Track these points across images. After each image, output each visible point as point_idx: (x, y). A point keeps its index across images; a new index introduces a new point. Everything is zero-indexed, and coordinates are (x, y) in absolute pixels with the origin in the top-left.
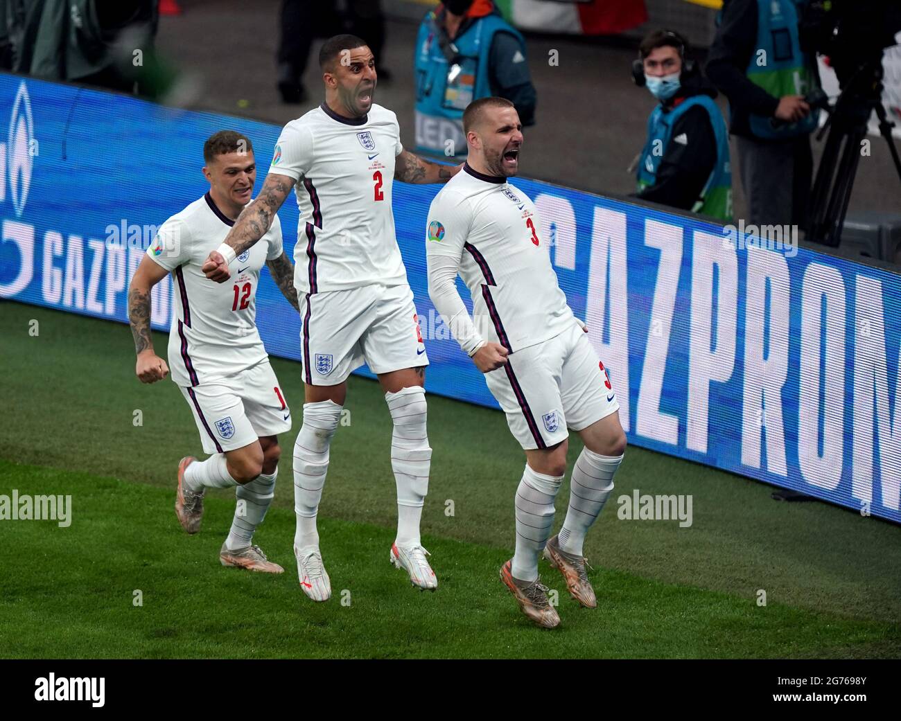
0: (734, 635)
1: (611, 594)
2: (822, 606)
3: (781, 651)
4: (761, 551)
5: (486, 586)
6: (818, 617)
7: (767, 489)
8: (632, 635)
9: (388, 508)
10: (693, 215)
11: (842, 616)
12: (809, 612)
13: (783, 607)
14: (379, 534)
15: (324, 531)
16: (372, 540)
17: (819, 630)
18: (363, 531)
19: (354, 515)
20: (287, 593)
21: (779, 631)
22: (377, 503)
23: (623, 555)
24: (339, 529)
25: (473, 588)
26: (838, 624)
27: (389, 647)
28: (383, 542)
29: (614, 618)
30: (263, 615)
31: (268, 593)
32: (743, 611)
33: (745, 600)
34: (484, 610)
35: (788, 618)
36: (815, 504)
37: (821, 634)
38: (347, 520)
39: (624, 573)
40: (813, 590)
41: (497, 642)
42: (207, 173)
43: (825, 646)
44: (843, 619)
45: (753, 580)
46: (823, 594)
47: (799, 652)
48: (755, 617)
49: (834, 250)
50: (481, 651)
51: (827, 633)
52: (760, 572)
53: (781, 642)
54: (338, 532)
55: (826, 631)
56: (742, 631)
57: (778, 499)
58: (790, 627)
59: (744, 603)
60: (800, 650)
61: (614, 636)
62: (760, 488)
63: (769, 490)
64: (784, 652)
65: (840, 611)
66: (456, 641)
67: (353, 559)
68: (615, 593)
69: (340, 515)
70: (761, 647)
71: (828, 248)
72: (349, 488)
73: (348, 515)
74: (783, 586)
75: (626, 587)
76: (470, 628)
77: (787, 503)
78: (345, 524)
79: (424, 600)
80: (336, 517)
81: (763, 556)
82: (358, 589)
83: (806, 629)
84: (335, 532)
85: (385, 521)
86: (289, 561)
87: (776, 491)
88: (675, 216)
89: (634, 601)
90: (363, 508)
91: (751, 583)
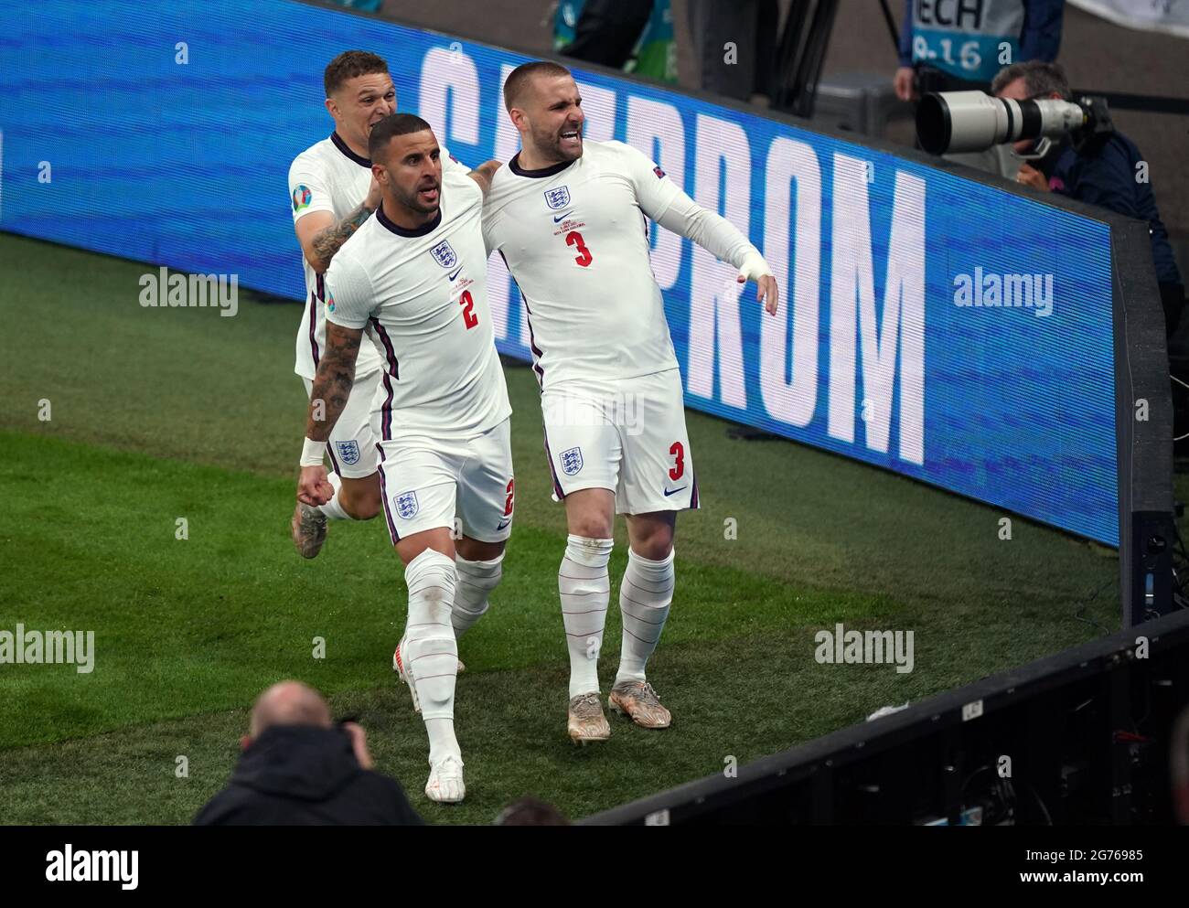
0: (679, 610)
1: (522, 556)
2: (790, 573)
3: (739, 630)
4: (713, 503)
5: (363, 546)
6: (785, 588)
7: (720, 424)
8: (549, 609)
9: (238, 447)
10: (626, 76)
11: (814, 586)
12: (774, 581)
13: (740, 575)
14: (227, 479)
15: (157, 475)
16: (218, 487)
17: (786, 604)
18: (206, 475)
19: (195, 454)
20: (110, 553)
21: (735, 604)
22: (225, 440)
23: (538, 507)
24: (176, 473)
25: (346, 548)
26: (810, 597)
27: (240, 623)
28: (233, 488)
29: (527, 589)
30: (78, 582)
31: (84, 554)
32: (690, 579)
33: (692, 566)
34: (360, 576)
35: (747, 588)
36: (780, 444)
37: (788, 609)
38: (186, 460)
39: (540, 530)
40: (779, 552)
41: (378, 617)
42: (332, 106)
43: (793, 624)
44: (816, 590)
45: (702, 540)
46: (791, 559)
47: (760, 631)
48: (705, 586)
49: (805, 121)
50: (357, 629)
51: (796, 608)
52: (712, 529)
53: (738, 619)
54: (174, 477)
55: (795, 605)
56: (689, 605)
57: (733, 437)
58: (749, 599)
59: (690, 570)
60: (763, 629)
61: (527, 610)
62: (711, 423)
63: (723, 427)
64: (742, 631)
65: (811, 580)
66: (325, 616)
67: (193, 510)
68: (528, 555)
69: (178, 455)
70: (712, 625)
71: (798, 119)
72: (188, 420)
73: (187, 454)
74: (741, 548)
75: (541, 547)
76: (342, 599)
77: (745, 442)
78: (184, 467)
79: (284, 563)
80: (171, 456)
81: (715, 510)
82: (199, 549)
83: (770, 602)
84: (170, 475)
85: (234, 463)
86: (112, 513)
87: (732, 427)
88: (606, 78)
89: (551, 566)
90: (206, 445)
91: (699, 543)
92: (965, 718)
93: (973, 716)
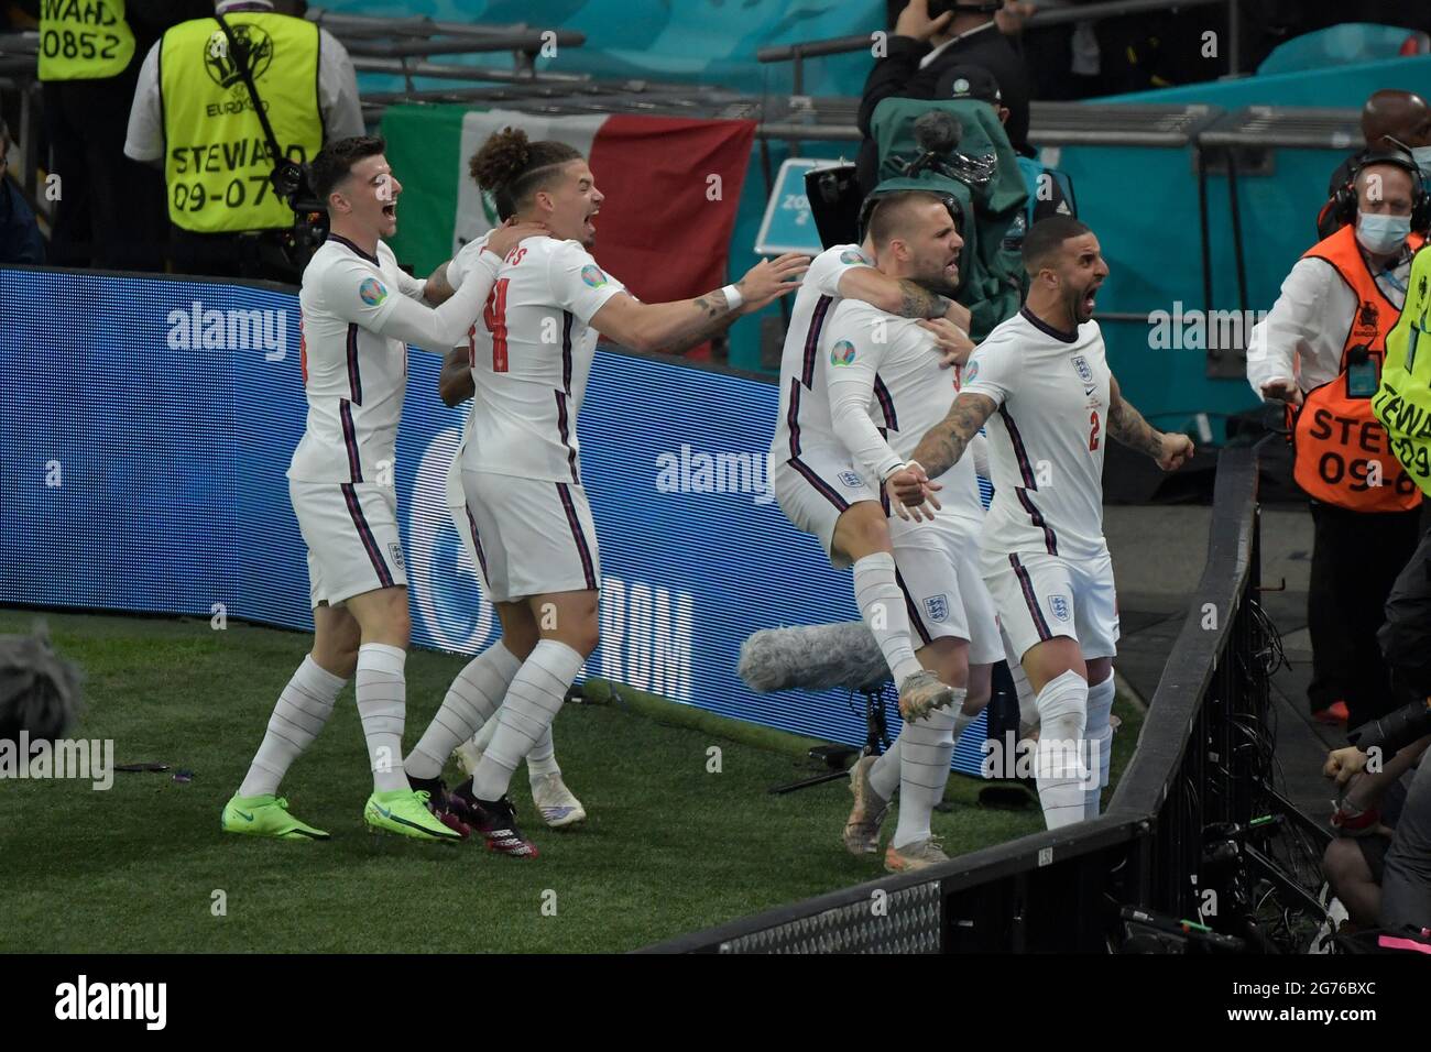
92: (1040, 864)
93: (1045, 864)
